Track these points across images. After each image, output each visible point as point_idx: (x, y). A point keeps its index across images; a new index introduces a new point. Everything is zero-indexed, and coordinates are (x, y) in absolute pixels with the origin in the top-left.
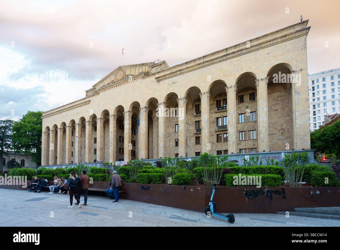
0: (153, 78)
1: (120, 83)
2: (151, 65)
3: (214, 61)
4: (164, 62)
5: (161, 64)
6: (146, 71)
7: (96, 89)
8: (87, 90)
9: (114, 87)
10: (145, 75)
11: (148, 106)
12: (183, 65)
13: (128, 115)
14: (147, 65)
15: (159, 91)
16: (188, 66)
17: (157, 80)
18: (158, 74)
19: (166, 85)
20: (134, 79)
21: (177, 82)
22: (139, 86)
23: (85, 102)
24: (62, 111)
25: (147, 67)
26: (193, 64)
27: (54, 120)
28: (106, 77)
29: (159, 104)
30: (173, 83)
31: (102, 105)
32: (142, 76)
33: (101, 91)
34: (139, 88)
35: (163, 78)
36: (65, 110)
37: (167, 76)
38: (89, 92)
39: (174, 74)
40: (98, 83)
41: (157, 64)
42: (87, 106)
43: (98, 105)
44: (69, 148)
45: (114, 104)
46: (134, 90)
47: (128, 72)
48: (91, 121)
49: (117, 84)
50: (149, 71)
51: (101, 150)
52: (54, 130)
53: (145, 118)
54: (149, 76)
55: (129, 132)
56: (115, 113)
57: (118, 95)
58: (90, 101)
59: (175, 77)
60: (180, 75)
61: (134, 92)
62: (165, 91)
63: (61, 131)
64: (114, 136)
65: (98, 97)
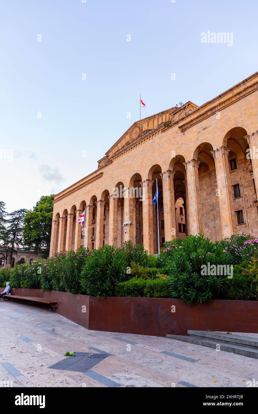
0: (176, 128)
1: (136, 143)
2: (172, 111)
4: (189, 104)
5: (186, 107)
6: (167, 121)
7: (110, 157)
8: (100, 160)
9: (129, 150)
10: (165, 126)
11: (172, 168)
12: (215, 101)
13: (146, 185)
14: (168, 113)
15: (184, 144)
16: (223, 100)
17: (181, 129)
18: (182, 121)
19: (194, 133)
20: (153, 134)
21: (209, 127)
22: (159, 143)
23: (96, 176)
24: (73, 191)
25: (168, 115)
26: (230, 95)
27: (65, 204)
28: (120, 138)
29: (187, 163)
30: (204, 129)
31: (116, 177)
32: (162, 128)
33: (115, 158)
34: (159, 145)
35: (189, 125)
36: (76, 189)
37: (195, 121)
38: (102, 162)
39: (203, 117)
40: (111, 148)
41: (180, 108)
42: (99, 180)
43: (111, 177)
44: (78, 240)
45: (129, 173)
46: (153, 149)
47: (145, 127)
48: (103, 200)
49: (133, 145)
50: (171, 120)
51: (114, 240)
52: (64, 216)
53: (169, 187)
54: (171, 126)
55: (149, 211)
56: (131, 185)
57: (133, 160)
58: (102, 173)
59: (206, 120)
60: (212, 115)
61: (153, 152)
62: (194, 142)
63: (71, 218)
64: (130, 219)
65: (111, 166)
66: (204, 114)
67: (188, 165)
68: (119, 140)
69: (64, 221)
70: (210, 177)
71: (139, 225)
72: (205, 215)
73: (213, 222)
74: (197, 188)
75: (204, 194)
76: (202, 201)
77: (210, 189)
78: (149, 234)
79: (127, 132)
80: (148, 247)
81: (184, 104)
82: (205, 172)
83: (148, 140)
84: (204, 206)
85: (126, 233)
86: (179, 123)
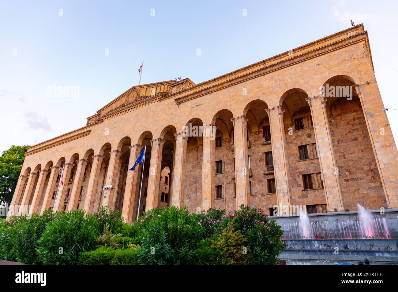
0: (172, 100)
1: (131, 107)
2: (171, 83)
3: (249, 77)
4: (187, 80)
5: (184, 82)
6: (165, 91)
7: (101, 116)
8: (90, 117)
9: (123, 112)
10: (162, 96)
11: (163, 137)
12: (210, 83)
13: (135, 150)
14: (167, 84)
15: (178, 116)
16: (216, 83)
17: (176, 102)
18: (179, 94)
19: (188, 108)
20: (149, 101)
21: (202, 104)
23: (83, 133)
24: (52, 145)
25: (166, 86)
26: (223, 81)
27: (39, 159)
29: (178, 135)
30: (197, 106)
31: (104, 137)
32: (159, 97)
33: (107, 117)
34: (154, 112)
35: (185, 99)
36: (57, 143)
37: (190, 97)
39: (198, 94)
40: (104, 107)
41: (179, 82)
42: (85, 138)
43: (99, 136)
44: (48, 201)
45: (119, 136)
46: (148, 116)
47: (143, 93)
48: (86, 159)
49: (128, 108)
50: (168, 91)
51: (91, 204)
52: (36, 172)
53: (158, 155)
54: (168, 97)
55: (134, 177)
56: (119, 147)
57: (126, 123)
58: (90, 131)
59: (200, 98)
60: (206, 95)
61: (147, 119)
62: (187, 116)
63: (45, 174)
64: (112, 182)
65: (100, 125)
66: (199, 92)
67: (179, 136)
68: (114, 100)
69: (35, 177)
70: (197, 151)
71: (121, 191)
72: (188, 186)
73: (194, 194)
74: (184, 159)
75: (190, 166)
76: (187, 172)
77: (196, 162)
78: (130, 201)
79: (124, 94)
80: (127, 214)
81: (183, 79)
82: (193, 145)
83: (144, 105)
84: (188, 178)
85: (105, 197)
86: (175, 95)
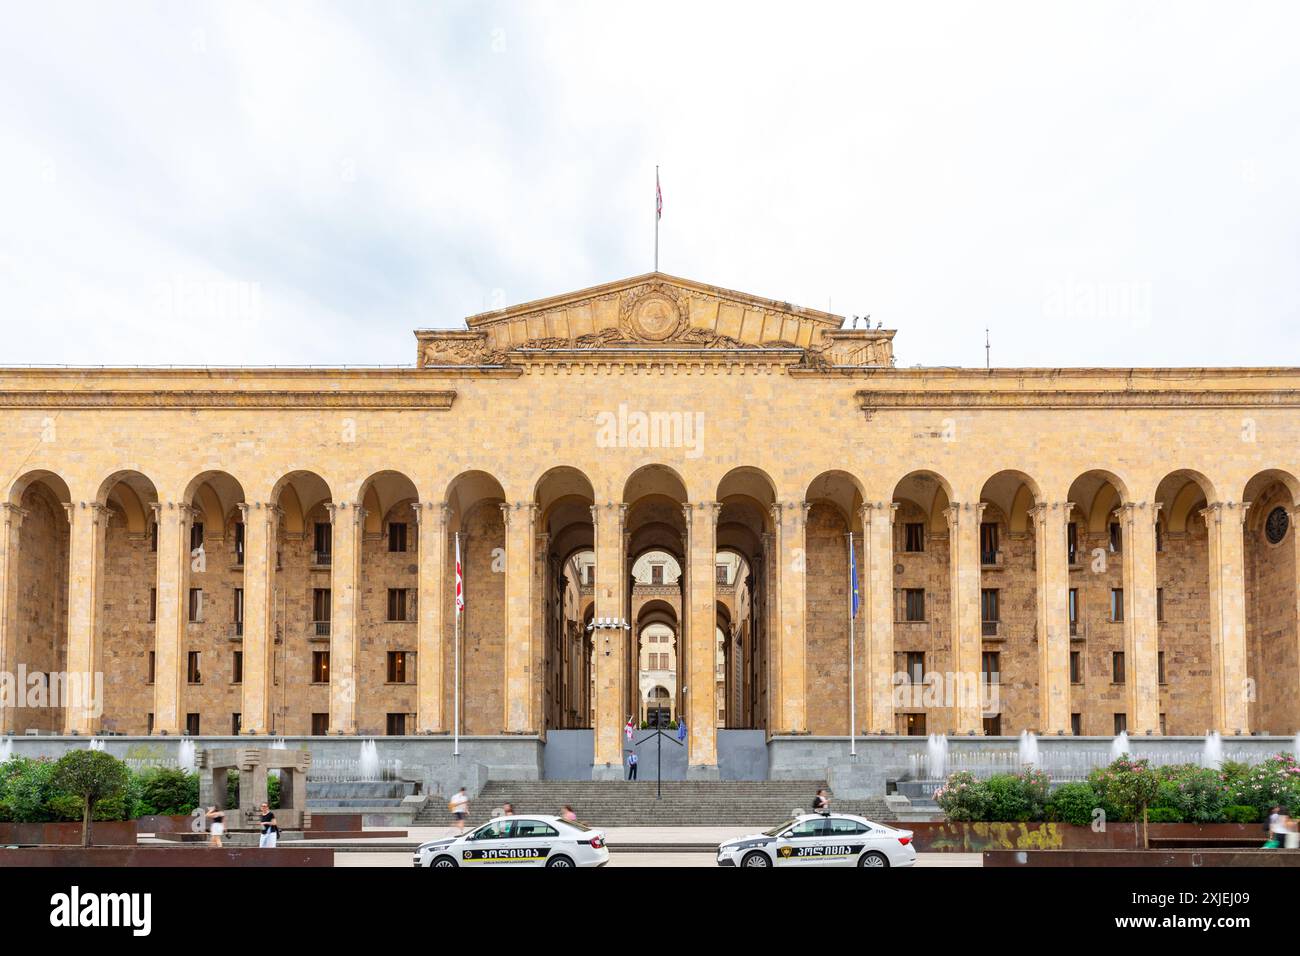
0: (846, 388)
3: (1090, 400)
12: (975, 375)
15: (869, 448)
17: (861, 400)
18: (866, 377)
19: (902, 433)
21: (949, 436)
22: (771, 403)
24: (201, 400)
26: (1013, 383)
30: (934, 435)
32: (788, 361)
34: (771, 409)
35: (893, 401)
37: (910, 400)
39: (939, 401)
46: (745, 413)
54: (827, 372)
58: (453, 395)
59: (940, 412)
60: (962, 409)
61: (744, 424)
62: (899, 457)
86: (853, 376)
